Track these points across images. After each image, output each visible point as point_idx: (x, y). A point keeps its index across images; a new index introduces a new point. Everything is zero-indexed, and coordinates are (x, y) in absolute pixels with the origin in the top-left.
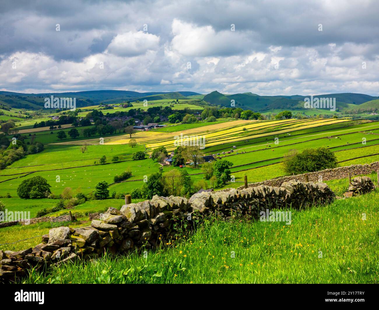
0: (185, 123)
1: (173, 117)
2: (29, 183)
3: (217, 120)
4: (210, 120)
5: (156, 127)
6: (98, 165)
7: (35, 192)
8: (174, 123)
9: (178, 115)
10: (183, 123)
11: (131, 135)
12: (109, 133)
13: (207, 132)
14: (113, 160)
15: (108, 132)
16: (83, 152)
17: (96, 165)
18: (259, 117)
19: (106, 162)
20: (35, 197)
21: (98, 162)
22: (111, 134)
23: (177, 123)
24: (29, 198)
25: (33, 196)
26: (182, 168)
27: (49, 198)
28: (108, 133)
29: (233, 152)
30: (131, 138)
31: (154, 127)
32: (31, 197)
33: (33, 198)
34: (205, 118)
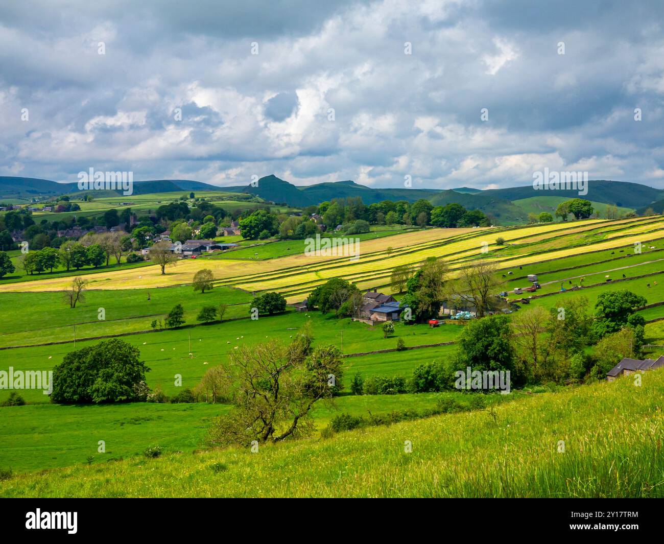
0: (287, 238)
1: (253, 224)
2: (89, 359)
3: (373, 228)
4: (355, 231)
5: (212, 248)
6: (161, 330)
7: (110, 385)
8: (255, 239)
9: (264, 218)
10: (281, 239)
11: (163, 268)
12: (92, 266)
13: (389, 253)
14: (200, 318)
15: (88, 262)
16: (73, 306)
17: (157, 331)
18: (481, 222)
19: (183, 322)
20: (110, 400)
21: (163, 323)
22: (96, 268)
23: (262, 239)
24: (94, 403)
25: (104, 396)
26: (438, 326)
27: (152, 401)
28: (88, 264)
29: (539, 287)
30: (164, 274)
31: (205, 248)
32: (98, 400)
33: (102, 403)
34: (335, 226)
